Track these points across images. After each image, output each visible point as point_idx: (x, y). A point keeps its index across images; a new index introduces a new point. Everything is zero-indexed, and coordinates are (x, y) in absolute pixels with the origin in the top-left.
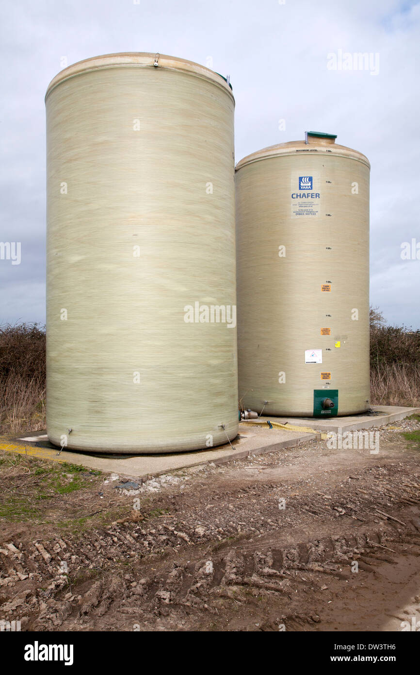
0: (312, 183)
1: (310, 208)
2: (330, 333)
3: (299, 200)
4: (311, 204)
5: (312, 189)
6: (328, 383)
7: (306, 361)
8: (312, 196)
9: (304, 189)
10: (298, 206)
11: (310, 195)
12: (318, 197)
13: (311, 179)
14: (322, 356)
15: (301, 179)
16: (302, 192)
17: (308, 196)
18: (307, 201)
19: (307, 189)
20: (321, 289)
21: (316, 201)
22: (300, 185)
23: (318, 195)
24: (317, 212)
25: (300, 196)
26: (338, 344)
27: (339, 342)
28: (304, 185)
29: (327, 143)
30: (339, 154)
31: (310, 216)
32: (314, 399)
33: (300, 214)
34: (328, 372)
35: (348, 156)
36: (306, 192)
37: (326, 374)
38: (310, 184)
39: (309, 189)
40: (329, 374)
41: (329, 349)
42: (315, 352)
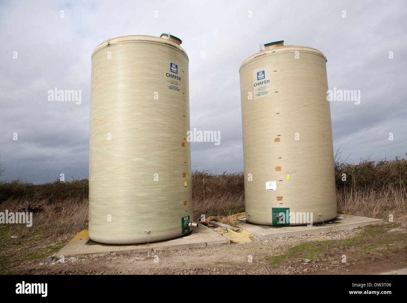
0: (264, 75)
1: (265, 90)
2: (282, 169)
3: (258, 87)
4: (265, 88)
5: (264, 78)
6: (281, 203)
7: (267, 189)
8: (265, 82)
9: (260, 79)
10: (257, 91)
11: (264, 82)
12: (268, 82)
13: (263, 72)
14: (277, 185)
15: (258, 73)
16: (259, 81)
17: (262, 83)
18: (262, 86)
19: (262, 79)
20: (274, 141)
21: (267, 85)
22: (258, 77)
23: (268, 81)
24: (268, 92)
25: (258, 84)
26: (288, 177)
27: (289, 175)
28: (260, 77)
29: (274, 47)
30: (281, 52)
31: (264, 95)
32: (272, 214)
33: (259, 95)
34: (281, 196)
35: (289, 51)
36: (261, 81)
37: (280, 197)
38: (263, 76)
39: (263, 78)
40: (282, 197)
41: (281, 181)
42: (272, 183)
